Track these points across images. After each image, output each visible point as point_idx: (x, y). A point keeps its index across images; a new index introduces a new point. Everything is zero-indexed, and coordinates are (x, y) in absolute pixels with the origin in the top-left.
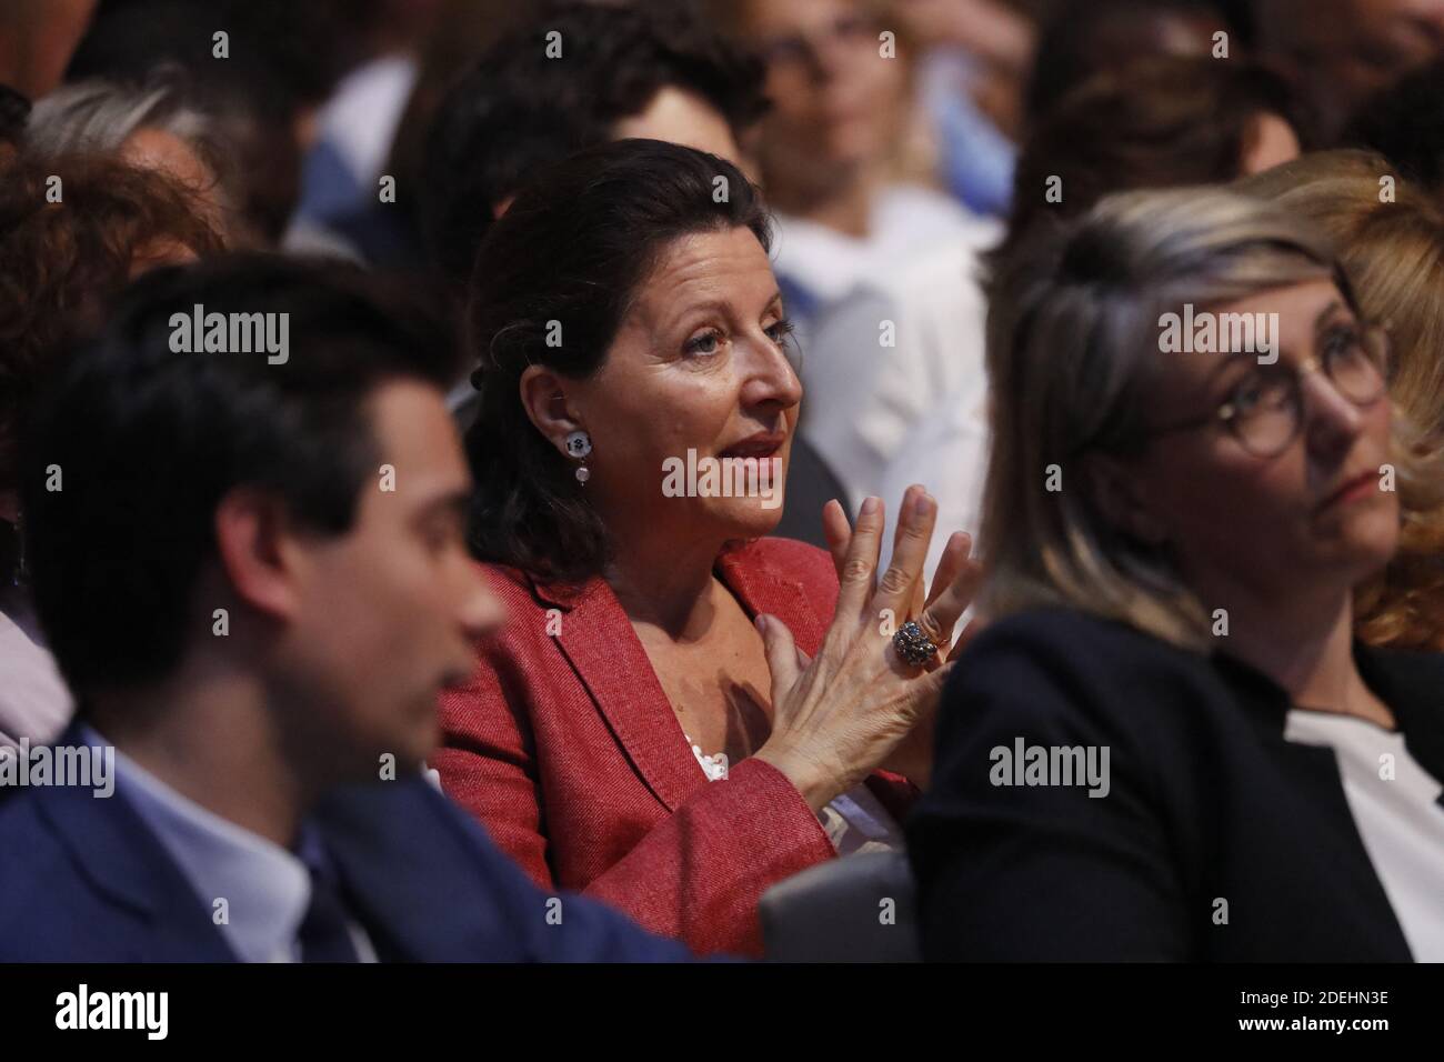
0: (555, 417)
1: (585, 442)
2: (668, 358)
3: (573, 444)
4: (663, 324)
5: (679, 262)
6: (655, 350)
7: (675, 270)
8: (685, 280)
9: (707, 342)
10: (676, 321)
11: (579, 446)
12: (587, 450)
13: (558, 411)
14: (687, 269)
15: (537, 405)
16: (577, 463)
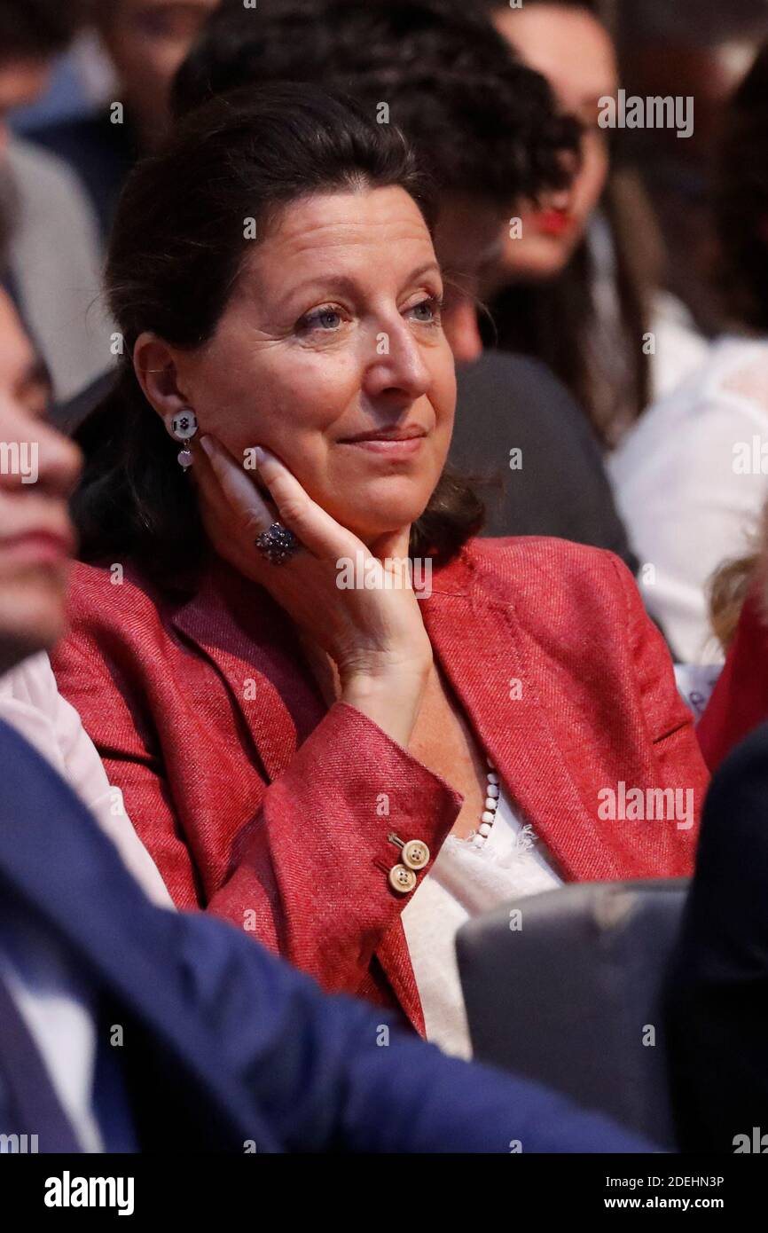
0: (166, 393)
1: (191, 422)
2: (281, 335)
3: (179, 423)
4: (275, 297)
5: (298, 226)
6: (266, 325)
7: (292, 236)
8: (303, 248)
9: (330, 317)
10: (290, 295)
11: (185, 427)
12: (191, 431)
13: (168, 387)
14: (308, 235)
15: (149, 379)
16: (179, 445)
